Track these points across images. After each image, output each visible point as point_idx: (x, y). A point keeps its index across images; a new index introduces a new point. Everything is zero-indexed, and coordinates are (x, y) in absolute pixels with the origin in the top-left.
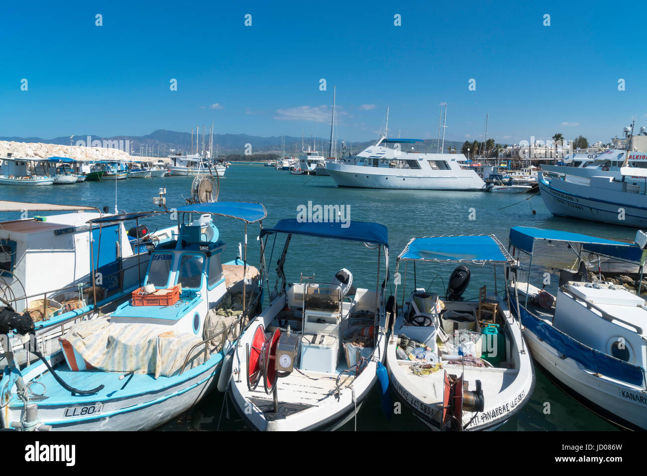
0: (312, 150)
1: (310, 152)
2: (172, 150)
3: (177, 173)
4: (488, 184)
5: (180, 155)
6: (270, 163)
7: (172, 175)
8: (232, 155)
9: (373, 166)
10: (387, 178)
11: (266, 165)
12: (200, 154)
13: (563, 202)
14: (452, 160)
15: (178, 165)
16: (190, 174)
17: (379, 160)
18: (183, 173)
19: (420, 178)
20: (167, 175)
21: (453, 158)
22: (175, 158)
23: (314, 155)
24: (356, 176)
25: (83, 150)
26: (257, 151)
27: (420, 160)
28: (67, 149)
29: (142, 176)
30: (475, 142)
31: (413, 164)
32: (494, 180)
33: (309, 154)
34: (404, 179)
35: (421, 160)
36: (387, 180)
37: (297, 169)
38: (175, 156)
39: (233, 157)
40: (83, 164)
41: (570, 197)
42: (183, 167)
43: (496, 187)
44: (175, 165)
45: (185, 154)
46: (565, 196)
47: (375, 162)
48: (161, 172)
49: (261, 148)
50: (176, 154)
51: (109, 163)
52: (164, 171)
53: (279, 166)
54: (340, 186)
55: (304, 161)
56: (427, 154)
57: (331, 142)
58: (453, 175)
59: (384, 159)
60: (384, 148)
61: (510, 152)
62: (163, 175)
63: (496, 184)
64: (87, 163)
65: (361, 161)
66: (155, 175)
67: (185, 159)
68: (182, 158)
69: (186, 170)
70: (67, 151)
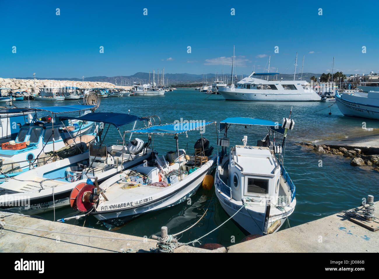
0: (219, 80)
1: (218, 82)
2: (135, 83)
3: (138, 94)
4: (323, 97)
5: (139, 85)
6: (198, 88)
7: (135, 95)
8: (179, 85)
9: (247, 89)
10: (255, 95)
11: (196, 90)
12: (150, 84)
13: (350, 107)
14: (298, 84)
15: (138, 90)
16: (145, 94)
17: (251, 85)
18: (141, 94)
19: (276, 95)
20: (131, 95)
21: (299, 83)
22: (137, 87)
23: (221, 83)
24: (236, 94)
25: (90, 83)
26: (194, 82)
27: (276, 84)
28: (81, 83)
29: (116, 95)
30: (329, 74)
31: (273, 87)
32: (327, 95)
33: (218, 83)
34: (266, 96)
35: (278, 84)
36: (256, 96)
37: (209, 91)
38: (136, 86)
39: (180, 85)
40: (85, 90)
41: (354, 104)
42: (141, 91)
43: (328, 99)
44: (137, 90)
45: (142, 84)
46: (351, 104)
47: (248, 86)
48: (128, 94)
49: (196, 81)
50: (137, 85)
51: (100, 90)
52: (129, 93)
53: (201, 90)
54: (226, 100)
55: (214, 87)
56: (281, 81)
57: (232, 76)
58: (298, 93)
59: (254, 85)
60: (253, 79)
61: (352, 79)
62: (129, 95)
63: (328, 97)
64: (88, 90)
65: (239, 86)
66: (125, 95)
67: (142, 87)
68: (140, 86)
69: (143, 93)
70: (81, 84)
